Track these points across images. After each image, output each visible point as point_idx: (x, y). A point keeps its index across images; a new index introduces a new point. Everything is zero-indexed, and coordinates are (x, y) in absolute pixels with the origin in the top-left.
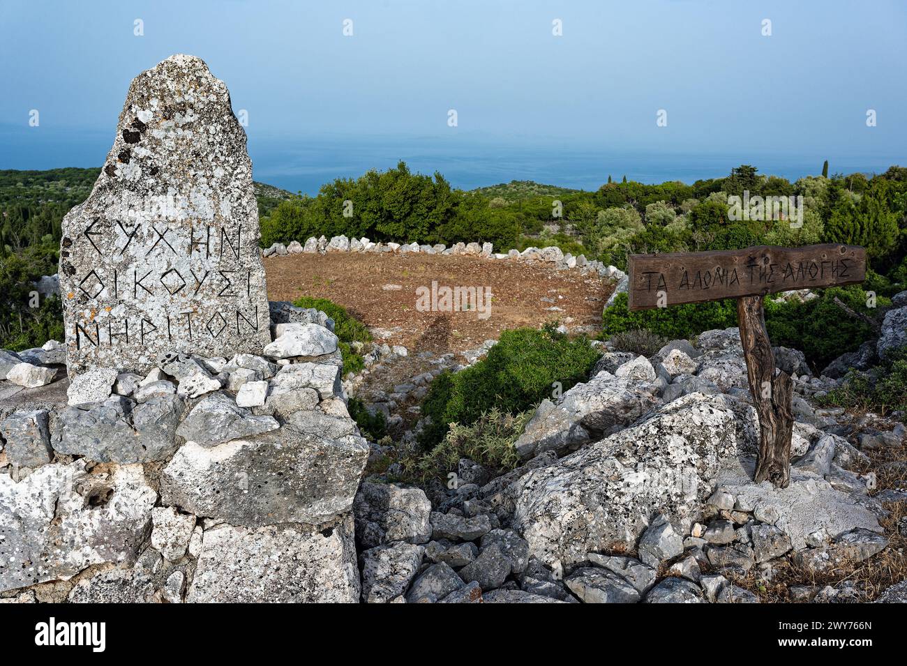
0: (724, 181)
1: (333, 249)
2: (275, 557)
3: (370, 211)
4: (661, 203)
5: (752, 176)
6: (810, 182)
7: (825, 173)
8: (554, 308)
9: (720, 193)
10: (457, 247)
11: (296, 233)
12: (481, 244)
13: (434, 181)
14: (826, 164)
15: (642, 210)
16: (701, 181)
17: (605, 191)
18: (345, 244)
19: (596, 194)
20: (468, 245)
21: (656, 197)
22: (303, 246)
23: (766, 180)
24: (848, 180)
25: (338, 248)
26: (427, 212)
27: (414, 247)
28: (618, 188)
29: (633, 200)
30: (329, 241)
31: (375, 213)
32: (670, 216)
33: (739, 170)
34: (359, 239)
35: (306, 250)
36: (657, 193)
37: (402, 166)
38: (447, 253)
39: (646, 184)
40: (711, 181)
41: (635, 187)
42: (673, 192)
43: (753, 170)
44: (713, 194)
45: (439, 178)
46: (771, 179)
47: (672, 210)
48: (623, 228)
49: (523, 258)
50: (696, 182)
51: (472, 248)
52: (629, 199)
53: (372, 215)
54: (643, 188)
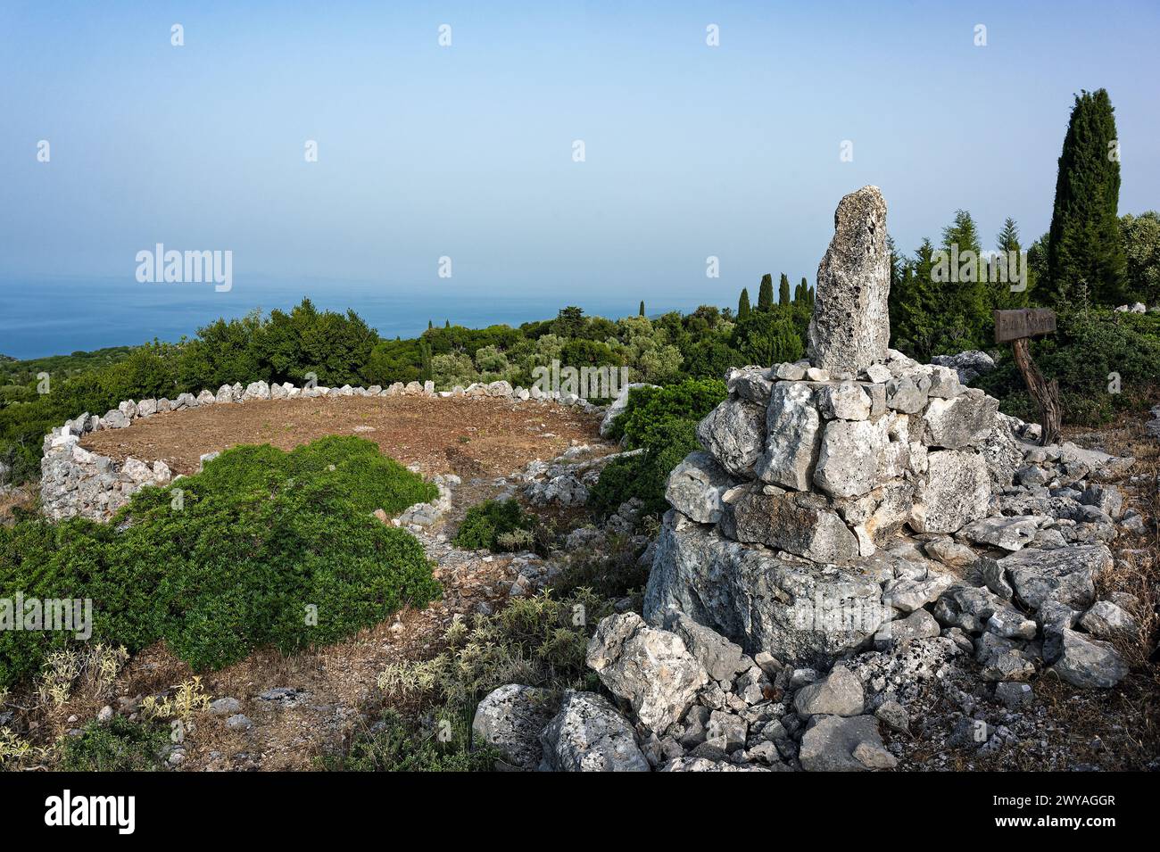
0: (552, 323)
1: (251, 397)
2: (959, 468)
3: (282, 354)
4: (491, 348)
5: (578, 317)
6: (632, 323)
7: (642, 312)
8: (548, 435)
9: (550, 335)
10: (395, 388)
11: (158, 387)
12: (422, 384)
13: (347, 318)
14: (642, 303)
15: (473, 357)
16: (527, 323)
17: (428, 338)
18: (266, 391)
19: (419, 340)
20: (409, 385)
21: (484, 341)
22: (215, 395)
23: (591, 322)
24: (663, 319)
25: (257, 396)
26: (347, 353)
27: (347, 390)
28: (442, 333)
29: (459, 346)
30: (245, 388)
31: (289, 356)
32: (502, 361)
33: (566, 312)
34: (281, 385)
35: (218, 399)
36: (484, 338)
37: (306, 304)
38: (384, 394)
39: (471, 329)
40: (538, 323)
41: (462, 332)
42: (501, 336)
43: (579, 311)
44: (543, 337)
45: (353, 316)
46: (596, 320)
47: (503, 354)
48: (457, 376)
49: (468, 394)
50: (522, 325)
51: (413, 387)
52: (455, 345)
53: (284, 358)
54: (468, 332)
